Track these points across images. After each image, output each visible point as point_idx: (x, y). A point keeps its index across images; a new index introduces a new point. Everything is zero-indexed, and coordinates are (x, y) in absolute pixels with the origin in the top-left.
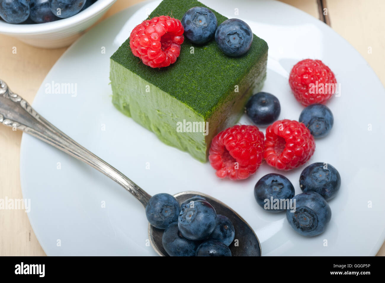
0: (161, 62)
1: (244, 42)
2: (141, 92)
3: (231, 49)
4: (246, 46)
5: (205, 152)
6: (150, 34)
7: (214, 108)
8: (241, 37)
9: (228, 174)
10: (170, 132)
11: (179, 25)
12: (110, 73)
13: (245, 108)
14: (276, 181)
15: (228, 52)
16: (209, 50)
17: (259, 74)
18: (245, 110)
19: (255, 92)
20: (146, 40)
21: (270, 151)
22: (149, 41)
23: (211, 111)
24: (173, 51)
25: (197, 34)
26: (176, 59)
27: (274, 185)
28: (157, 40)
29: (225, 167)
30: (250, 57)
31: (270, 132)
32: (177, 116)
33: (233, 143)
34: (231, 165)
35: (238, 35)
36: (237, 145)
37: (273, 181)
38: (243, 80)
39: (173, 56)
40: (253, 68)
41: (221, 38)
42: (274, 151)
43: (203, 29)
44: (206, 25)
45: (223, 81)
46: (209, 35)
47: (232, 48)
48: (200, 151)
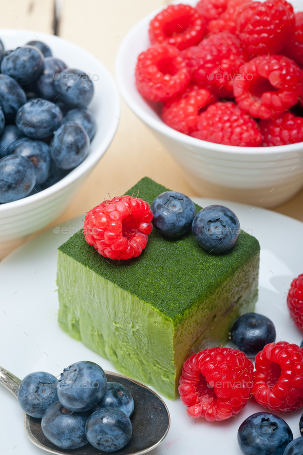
0: (121, 248)
2: (94, 296)
3: (211, 241)
4: (231, 238)
5: (174, 383)
6: (110, 213)
7: (187, 311)
8: (224, 225)
9: (203, 411)
10: (129, 354)
11: (147, 208)
12: (58, 274)
13: (230, 334)
14: (268, 420)
15: (208, 244)
16: (184, 245)
17: (248, 286)
18: (229, 336)
19: (243, 312)
20: (104, 220)
21: (261, 385)
22: (107, 220)
23: (183, 314)
24: (138, 240)
25: (169, 221)
26: (140, 250)
27: (265, 426)
28: (118, 220)
29: (199, 402)
30: (236, 255)
31: (261, 358)
32: (139, 326)
33: (211, 365)
34: (208, 400)
35: (221, 222)
36: (216, 369)
37: (263, 420)
38: (225, 283)
39: (137, 245)
40: (239, 270)
41: (199, 226)
42: (266, 385)
43: (177, 215)
44: (181, 211)
45: (199, 280)
46: (184, 224)
47: (213, 239)
48: (168, 380)
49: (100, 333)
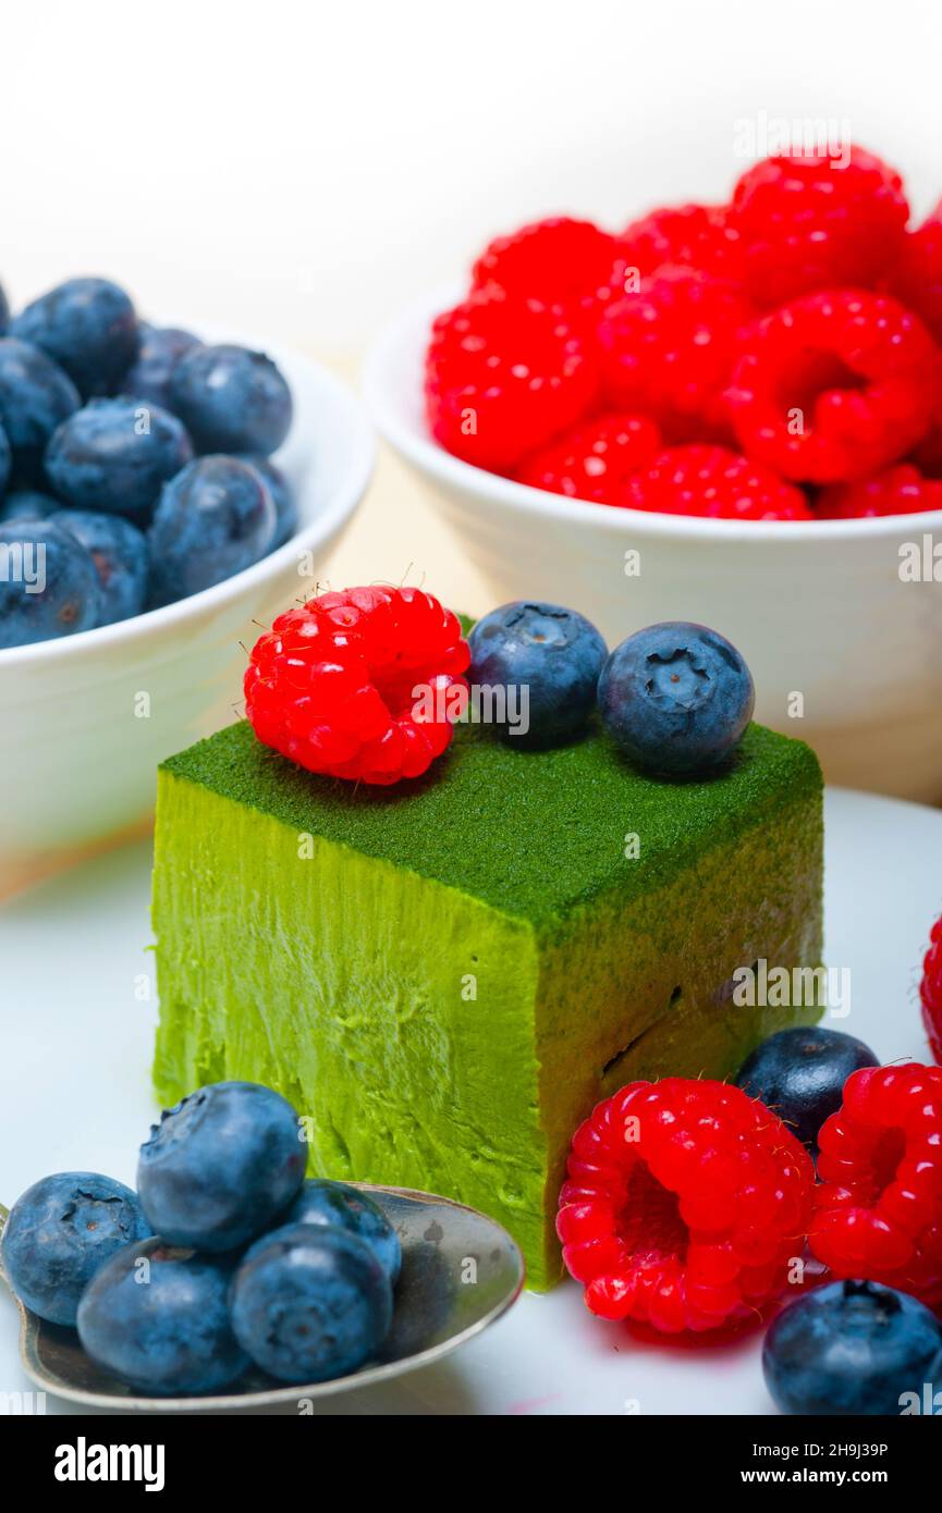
1: (715, 690)
3: (660, 719)
4: (726, 708)
6: (328, 610)
7: (581, 912)
8: (700, 669)
10: (389, 1135)
11: (450, 622)
15: (650, 735)
16: (572, 760)
23: (567, 916)
35: (692, 659)
38: (709, 862)
40: (756, 831)
41: (619, 678)
43: (548, 655)
44: (563, 644)
46: (571, 680)
47: (665, 713)
48: (521, 1203)
49: (292, 1080)
